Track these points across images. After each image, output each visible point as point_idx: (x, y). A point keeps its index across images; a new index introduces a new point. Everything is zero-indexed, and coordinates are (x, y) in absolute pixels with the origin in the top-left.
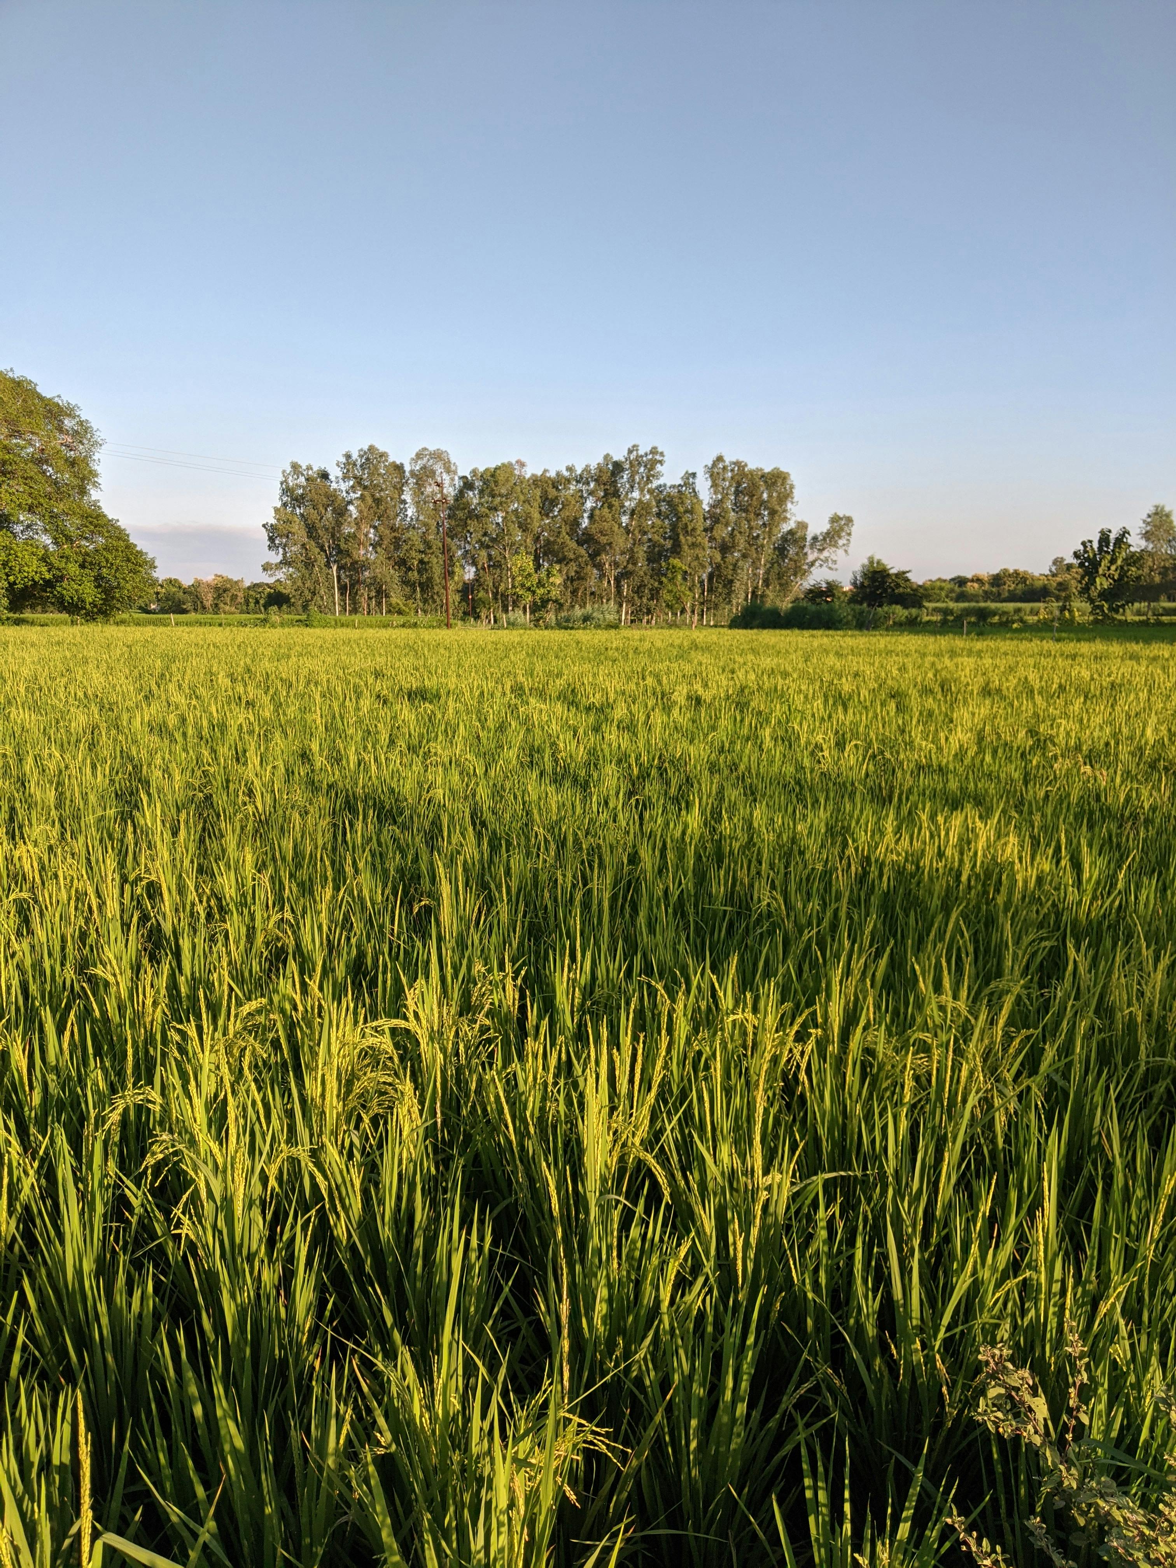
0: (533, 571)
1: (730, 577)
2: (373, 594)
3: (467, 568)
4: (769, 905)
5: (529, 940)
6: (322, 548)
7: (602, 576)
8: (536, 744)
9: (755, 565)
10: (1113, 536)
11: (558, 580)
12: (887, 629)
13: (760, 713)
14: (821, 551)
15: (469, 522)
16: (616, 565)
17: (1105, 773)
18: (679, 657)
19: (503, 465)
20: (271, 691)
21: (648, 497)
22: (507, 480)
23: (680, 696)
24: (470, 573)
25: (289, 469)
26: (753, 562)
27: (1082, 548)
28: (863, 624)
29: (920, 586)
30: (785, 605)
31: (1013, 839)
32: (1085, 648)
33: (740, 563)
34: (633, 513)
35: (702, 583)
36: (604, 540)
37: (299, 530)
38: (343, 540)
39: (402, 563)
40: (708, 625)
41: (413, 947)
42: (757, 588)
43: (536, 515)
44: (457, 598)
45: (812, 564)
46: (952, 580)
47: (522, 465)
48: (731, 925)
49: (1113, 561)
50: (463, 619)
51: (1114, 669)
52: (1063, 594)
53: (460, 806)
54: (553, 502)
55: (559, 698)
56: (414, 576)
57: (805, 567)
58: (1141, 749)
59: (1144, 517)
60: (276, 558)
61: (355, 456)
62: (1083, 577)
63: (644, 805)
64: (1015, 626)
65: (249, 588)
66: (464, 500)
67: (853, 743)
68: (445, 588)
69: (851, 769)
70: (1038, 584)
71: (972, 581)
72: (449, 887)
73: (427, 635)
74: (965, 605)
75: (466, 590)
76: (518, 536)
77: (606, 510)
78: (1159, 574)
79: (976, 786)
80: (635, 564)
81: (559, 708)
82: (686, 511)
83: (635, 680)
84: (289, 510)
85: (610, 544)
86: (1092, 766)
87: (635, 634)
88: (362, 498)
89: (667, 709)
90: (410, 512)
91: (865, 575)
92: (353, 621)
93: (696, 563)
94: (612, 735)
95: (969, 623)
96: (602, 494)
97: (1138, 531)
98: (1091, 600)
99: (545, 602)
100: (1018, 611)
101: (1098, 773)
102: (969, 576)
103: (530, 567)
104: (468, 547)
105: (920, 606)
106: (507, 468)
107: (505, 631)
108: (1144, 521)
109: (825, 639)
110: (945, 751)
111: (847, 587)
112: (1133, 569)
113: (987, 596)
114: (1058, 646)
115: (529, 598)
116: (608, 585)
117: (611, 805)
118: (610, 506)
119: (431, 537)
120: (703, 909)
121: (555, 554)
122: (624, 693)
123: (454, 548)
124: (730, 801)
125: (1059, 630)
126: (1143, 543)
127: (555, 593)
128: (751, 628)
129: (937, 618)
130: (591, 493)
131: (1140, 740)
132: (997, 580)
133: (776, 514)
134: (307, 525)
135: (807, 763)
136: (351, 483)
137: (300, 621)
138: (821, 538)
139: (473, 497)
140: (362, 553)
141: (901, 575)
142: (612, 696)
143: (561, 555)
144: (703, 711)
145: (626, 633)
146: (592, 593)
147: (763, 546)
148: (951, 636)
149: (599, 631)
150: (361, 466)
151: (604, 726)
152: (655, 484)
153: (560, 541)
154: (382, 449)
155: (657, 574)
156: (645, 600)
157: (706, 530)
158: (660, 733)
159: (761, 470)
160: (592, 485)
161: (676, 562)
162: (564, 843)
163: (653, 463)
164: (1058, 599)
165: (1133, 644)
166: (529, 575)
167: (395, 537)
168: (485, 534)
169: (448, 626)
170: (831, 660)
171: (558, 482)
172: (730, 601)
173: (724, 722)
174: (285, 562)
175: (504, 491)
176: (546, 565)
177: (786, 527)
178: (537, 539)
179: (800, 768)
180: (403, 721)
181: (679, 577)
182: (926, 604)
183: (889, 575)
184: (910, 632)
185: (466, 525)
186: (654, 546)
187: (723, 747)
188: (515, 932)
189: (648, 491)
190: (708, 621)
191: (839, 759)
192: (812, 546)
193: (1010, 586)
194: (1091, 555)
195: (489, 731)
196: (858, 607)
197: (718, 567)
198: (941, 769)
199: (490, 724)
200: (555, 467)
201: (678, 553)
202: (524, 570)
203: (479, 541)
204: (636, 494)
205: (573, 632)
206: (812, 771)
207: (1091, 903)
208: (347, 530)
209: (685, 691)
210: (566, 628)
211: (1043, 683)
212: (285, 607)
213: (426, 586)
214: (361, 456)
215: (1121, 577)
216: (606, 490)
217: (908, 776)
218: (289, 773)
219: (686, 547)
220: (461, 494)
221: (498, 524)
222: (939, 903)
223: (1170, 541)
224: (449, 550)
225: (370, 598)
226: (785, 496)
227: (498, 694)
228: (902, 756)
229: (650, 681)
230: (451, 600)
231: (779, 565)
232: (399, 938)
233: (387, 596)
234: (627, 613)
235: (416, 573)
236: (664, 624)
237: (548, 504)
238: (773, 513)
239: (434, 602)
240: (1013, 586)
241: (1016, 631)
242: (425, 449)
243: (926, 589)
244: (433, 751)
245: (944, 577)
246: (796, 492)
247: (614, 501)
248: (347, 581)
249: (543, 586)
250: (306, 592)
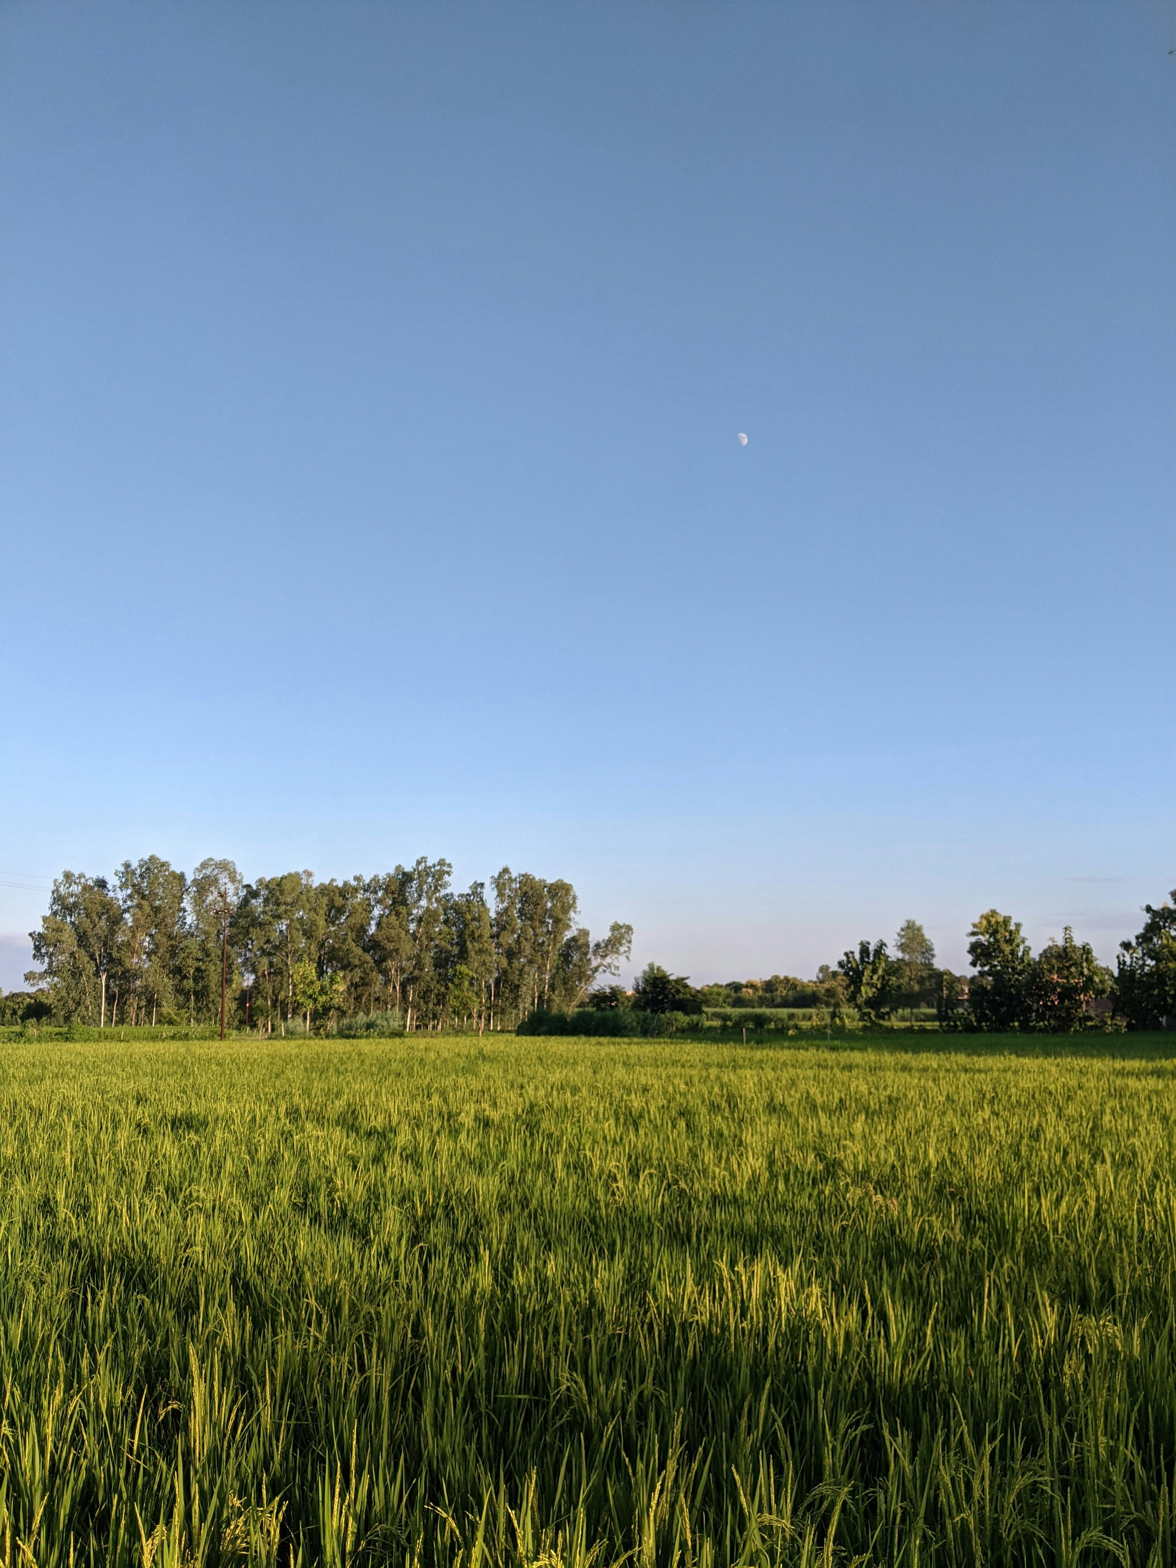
0: (315, 978)
1: (516, 982)
2: (143, 1003)
3: (246, 975)
4: (568, 1389)
5: (295, 1451)
6: (92, 957)
7: (387, 982)
8: (311, 1180)
9: (541, 970)
10: (872, 948)
11: (341, 987)
12: (670, 1036)
13: (550, 1136)
14: (604, 957)
15: (251, 929)
16: (403, 970)
17: (895, 1201)
18: (465, 1071)
19: (290, 875)
20: (17, 1123)
21: (435, 905)
22: (293, 889)
23: (467, 1119)
24: (249, 980)
25: (61, 878)
26: (539, 968)
27: (845, 958)
28: (647, 1031)
29: (698, 992)
30: (571, 1010)
31: (816, 1290)
32: (857, 1057)
33: (527, 969)
34: (420, 920)
35: (488, 987)
36: (390, 946)
37: (69, 938)
38: (115, 948)
39: (178, 972)
40: (495, 1030)
41: (155, 1465)
42: (543, 992)
43: (321, 923)
44: (234, 1006)
45: (596, 970)
46: (728, 985)
47: (309, 874)
48: (527, 1419)
49: (874, 971)
50: (238, 1029)
51: (889, 1082)
52: (833, 1001)
53: (222, 1264)
54: (340, 911)
55: (338, 1124)
56: (189, 984)
57: (589, 972)
58: (927, 1173)
59: (899, 930)
60: (40, 967)
61: (135, 865)
62: (848, 986)
63: (429, 1255)
64: (791, 1032)
65: (7, 998)
66: (248, 908)
67: (647, 1172)
68: (222, 996)
69: (647, 1202)
70: (809, 990)
71: (747, 987)
72: (203, 1385)
73: (199, 1048)
74: (743, 1010)
75: (244, 997)
76: (302, 943)
77: (394, 917)
78: (918, 983)
79: (772, 1219)
80: (421, 970)
81: (338, 1134)
82: (474, 919)
83: (420, 1099)
84: (59, 918)
85: (397, 950)
86: (882, 1193)
87: (421, 1043)
88: (139, 906)
89: (454, 1133)
90: (189, 920)
91: (646, 981)
92: (119, 1033)
93: (483, 969)
94: (395, 1166)
95: (747, 1029)
96: (390, 902)
97: (894, 943)
98: (859, 1007)
99: (326, 1009)
100: (791, 1016)
101: (889, 1202)
102: (744, 982)
103: (313, 975)
104: (248, 955)
105: (700, 1012)
106: (293, 878)
107: (284, 1042)
108: (899, 934)
109: (612, 1047)
110: (739, 1179)
111: (630, 992)
112: (894, 979)
113: (762, 1002)
114: (834, 1055)
115: (310, 1006)
116: (394, 990)
117: (392, 1256)
118: (398, 914)
119: (210, 945)
120: (495, 1398)
121: (340, 960)
122: (408, 1115)
123: (234, 956)
124: (522, 1247)
125: (833, 1038)
126: (900, 955)
127: (337, 1000)
128: (539, 1035)
129: (717, 1023)
130: (379, 901)
131: (924, 1162)
132: (770, 986)
133: (560, 923)
134: (78, 934)
135: (600, 1195)
136: (129, 892)
137: (60, 1034)
138: (603, 945)
139: (257, 904)
140: (133, 962)
141: (680, 981)
142: (395, 1119)
143: (345, 962)
144: (492, 1134)
145: (410, 1042)
146: (377, 999)
147: (548, 952)
148: (732, 1044)
149: (383, 1040)
150: (141, 875)
151: (386, 1155)
152: (443, 892)
153: (345, 947)
154: (163, 859)
155: (444, 979)
156: (431, 1005)
157: (492, 937)
158: (447, 1161)
159: (544, 881)
160: (380, 894)
161: (463, 968)
162: (338, 1310)
163: (442, 873)
164: (827, 1005)
165: (903, 1054)
166: (312, 982)
167: (172, 946)
168: (268, 942)
169: (222, 1036)
170: (620, 1073)
171: (345, 892)
172: (517, 1007)
173: (515, 1146)
174: (51, 972)
175: (289, 900)
176: (329, 970)
177: (568, 935)
178: (322, 946)
179: (594, 1202)
180: (164, 1156)
181: (466, 983)
182: (705, 1009)
183: (669, 981)
184: (693, 1040)
185: (248, 932)
186: (441, 951)
187: (513, 1177)
188: (278, 1440)
189: (436, 899)
190: (495, 1026)
191: (634, 1190)
192: (595, 953)
193: (782, 991)
194: (854, 965)
195: (259, 1166)
196: (641, 1014)
197: (505, 972)
198: (735, 1200)
199: (261, 1156)
200: (342, 877)
201: (465, 959)
202: (306, 978)
203: (261, 949)
204: (424, 903)
205: (355, 1041)
206: (607, 1205)
207: (903, 1367)
208: (120, 938)
209: (473, 1111)
210: (348, 1037)
211: (825, 1098)
212: (44, 1018)
213: (201, 995)
214: (141, 866)
215: (884, 986)
216: (394, 899)
217: (704, 1209)
218: (27, 1228)
219: (473, 953)
220: (245, 902)
221: (281, 931)
222: (748, 1371)
223: (923, 953)
224: (229, 957)
225: (140, 1008)
226: (567, 907)
227: (271, 1120)
228: (696, 1186)
229: (436, 1099)
230: (226, 1009)
231: (564, 970)
232: (138, 1457)
233: (159, 1005)
234: (412, 1019)
235: (191, 981)
236: (450, 1031)
237: (335, 911)
238: (557, 921)
239: (209, 1010)
240: (785, 992)
241: (792, 1038)
242: (212, 859)
243: (704, 995)
244: (195, 1195)
245: (720, 983)
246: (579, 903)
247: (403, 910)
248: (116, 990)
249: (326, 994)
250: (71, 1002)
